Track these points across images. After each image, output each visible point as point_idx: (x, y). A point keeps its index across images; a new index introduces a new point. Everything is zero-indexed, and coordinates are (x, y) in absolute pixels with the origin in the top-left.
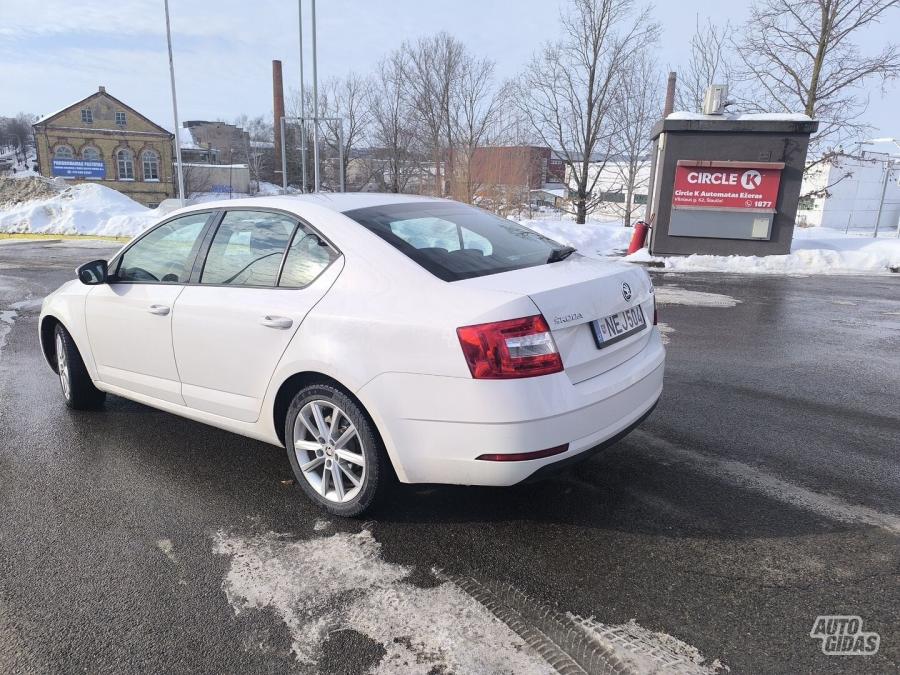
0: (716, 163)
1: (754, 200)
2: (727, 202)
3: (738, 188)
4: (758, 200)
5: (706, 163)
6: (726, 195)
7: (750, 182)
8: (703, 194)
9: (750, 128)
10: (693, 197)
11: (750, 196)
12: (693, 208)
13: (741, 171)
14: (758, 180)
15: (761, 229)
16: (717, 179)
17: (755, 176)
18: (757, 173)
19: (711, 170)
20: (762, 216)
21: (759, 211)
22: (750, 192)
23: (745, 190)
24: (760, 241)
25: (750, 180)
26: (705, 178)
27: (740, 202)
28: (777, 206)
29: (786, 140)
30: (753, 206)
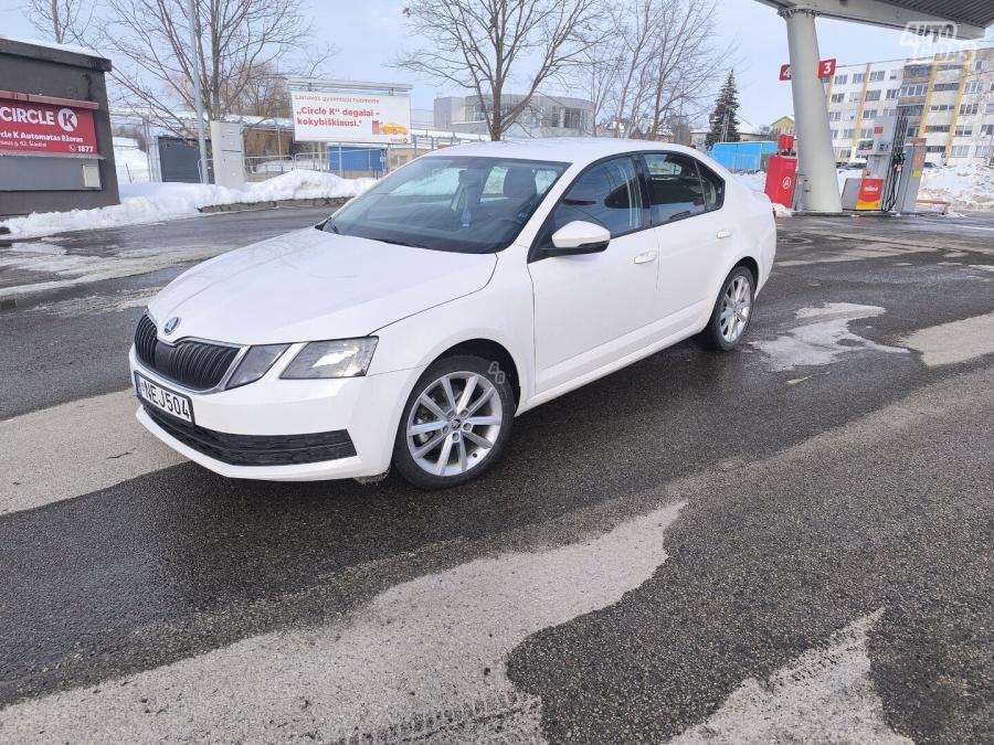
0: (33, 98)
1: (77, 144)
2: (51, 146)
3: (57, 130)
4: (81, 144)
5: (22, 97)
6: (48, 138)
7: (68, 122)
8: (23, 135)
9: (52, 58)
10: (13, 139)
11: (72, 139)
12: (15, 153)
13: (56, 108)
14: (74, 120)
15: (91, 178)
16: (33, 117)
17: (71, 116)
18: (72, 113)
19: (27, 105)
20: (88, 161)
21: (82, 156)
22: (71, 134)
23: (66, 133)
24: (94, 190)
25: (67, 120)
26: (20, 115)
27: (63, 147)
28: (98, 151)
29: (87, 77)
30: (77, 152)
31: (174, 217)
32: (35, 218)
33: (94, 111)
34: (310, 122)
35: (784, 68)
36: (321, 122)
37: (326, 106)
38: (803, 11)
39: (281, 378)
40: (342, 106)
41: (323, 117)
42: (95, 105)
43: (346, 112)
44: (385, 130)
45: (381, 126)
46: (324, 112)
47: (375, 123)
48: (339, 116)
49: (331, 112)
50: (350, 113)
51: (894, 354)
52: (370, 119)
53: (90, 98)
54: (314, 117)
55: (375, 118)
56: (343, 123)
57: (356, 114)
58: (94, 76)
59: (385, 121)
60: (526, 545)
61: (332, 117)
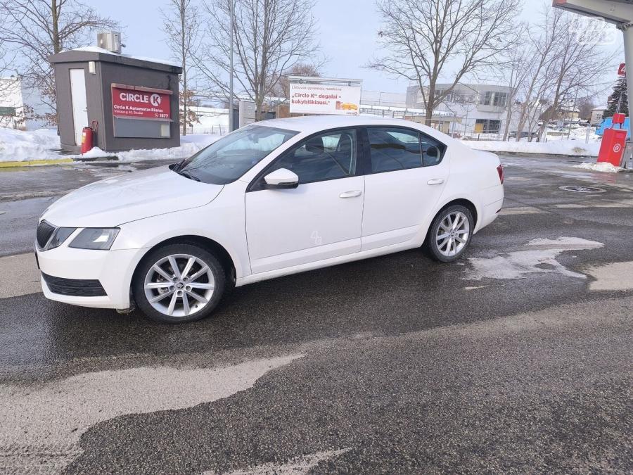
0: (138, 88)
1: (159, 113)
2: (146, 114)
3: (149, 105)
4: (161, 113)
5: (132, 87)
6: (144, 110)
7: (156, 101)
8: (131, 108)
9: (150, 66)
10: (125, 110)
11: (157, 110)
12: (126, 117)
13: (150, 94)
14: (159, 100)
15: (165, 132)
16: (138, 98)
17: (157, 98)
18: (158, 96)
19: (134, 92)
20: (164, 122)
21: (162, 120)
22: (156, 108)
23: (154, 107)
24: (166, 138)
25: (155, 100)
26: (130, 97)
27: (151, 114)
28: (171, 117)
29: (169, 77)
30: (159, 117)
32: (133, 152)
33: (170, 95)
34: (299, 102)
35: (622, 66)
36: (306, 102)
37: (309, 93)
39: (69, 246)
40: (319, 92)
41: (307, 99)
42: (171, 92)
43: (320, 96)
44: (344, 107)
45: (341, 104)
46: (308, 96)
47: (338, 102)
48: (316, 99)
49: (312, 96)
50: (323, 96)
51: (572, 278)
52: (335, 100)
53: (169, 88)
54: (302, 99)
55: (338, 99)
56: (318, 103)
57: (327, 97)
58: (172, 76)
59: (344, 101)
61: (312, 99)
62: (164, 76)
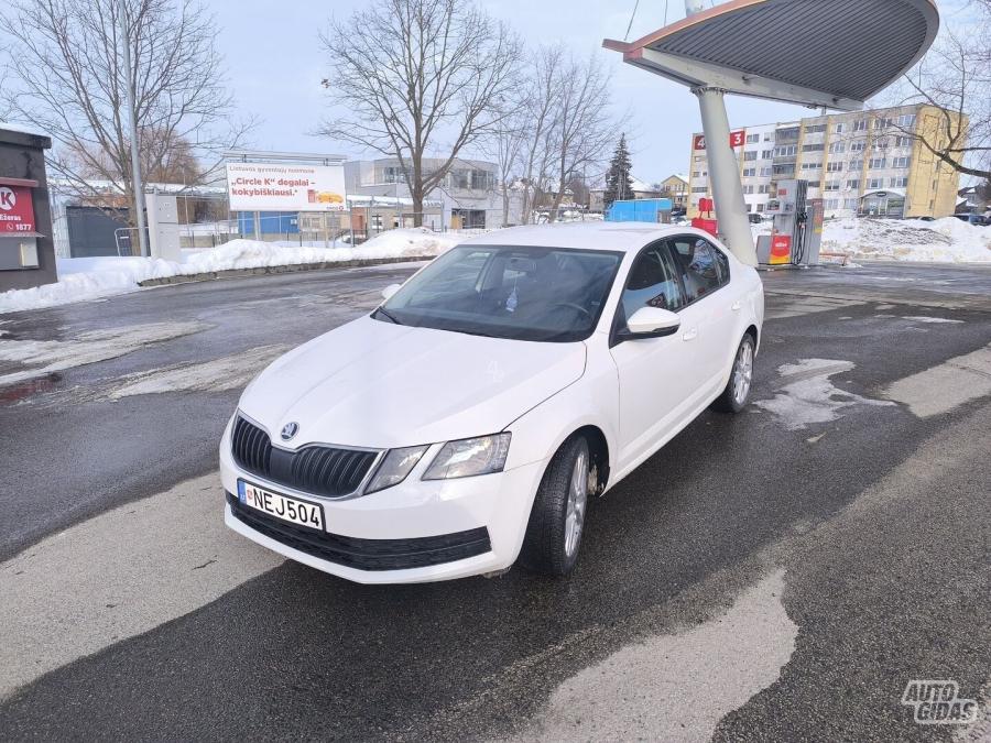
1: (15, 222)
4: (19, 222)
7: (6, 201)
11: (10, 218)
14: (12, 198)
15: (29, 257)
17: (9, 194)
18: (10, 191)
20: (25, 240)
21: (19, 235)
22: (8, 213)
23: (4, 211)
24: (31, 269)
25: (4, 198)
28: (36, 228)
29: (27, 156)
30: (15, 230)
31: (112, 293)
33: (32, 189)
34: (246, 193)
35: (698, 138)
36: (257, 192)
37: (262, 176)
38: (713, 89)
39: (423, 479)
40: (278, 176)
41: (258, 187)
42: (34, 183)
43: (281, 182)
44: (321, 199)
45: (317, 195)
46: (259, 182)
47: (311, 192)
48: (274, 186)
49: (267, 182)
50: (285, 183)
51: (883, 407)
52: (306, 189)
53: (29, 176)
54: (249, 187)
55: (311, 187)
56: (278, 193)
57: (292, 184)
58: (33, 154)
59: (320, 190)
60: (661, 626)
61: (267, 187)
62: (18, 153)
